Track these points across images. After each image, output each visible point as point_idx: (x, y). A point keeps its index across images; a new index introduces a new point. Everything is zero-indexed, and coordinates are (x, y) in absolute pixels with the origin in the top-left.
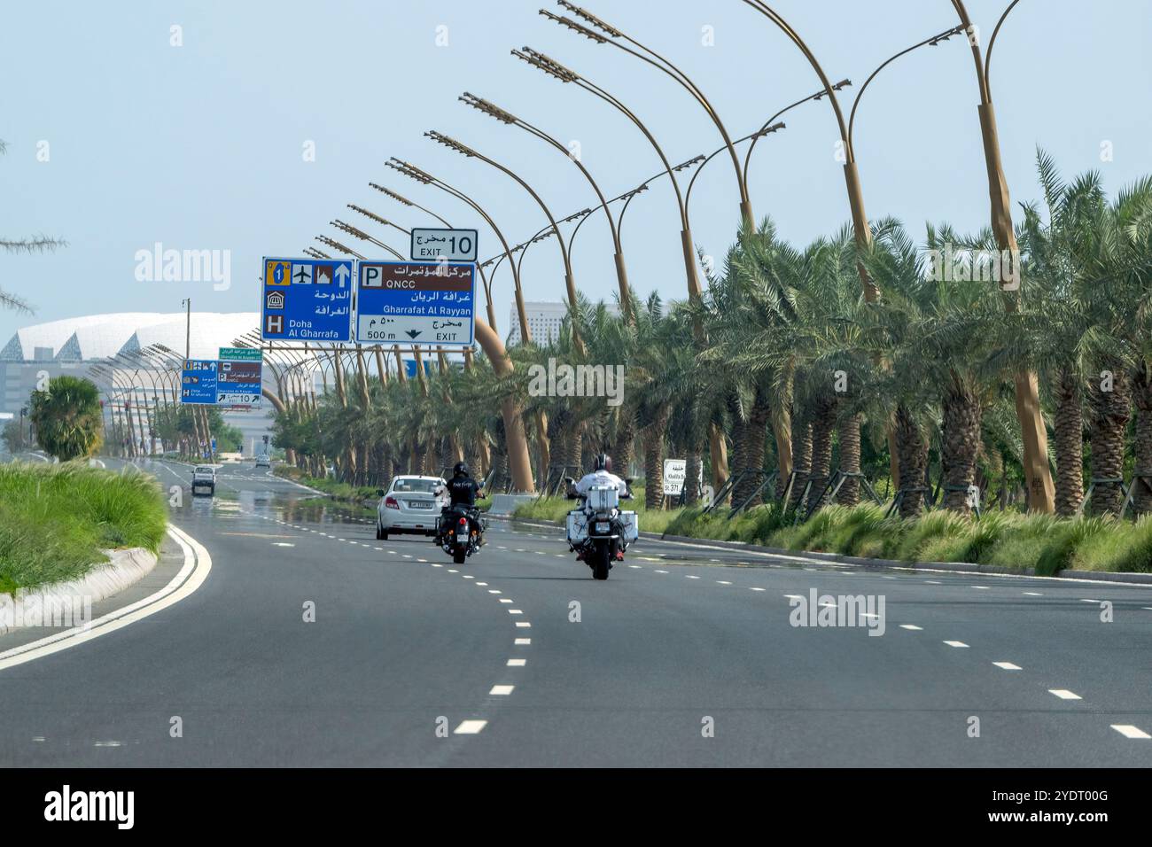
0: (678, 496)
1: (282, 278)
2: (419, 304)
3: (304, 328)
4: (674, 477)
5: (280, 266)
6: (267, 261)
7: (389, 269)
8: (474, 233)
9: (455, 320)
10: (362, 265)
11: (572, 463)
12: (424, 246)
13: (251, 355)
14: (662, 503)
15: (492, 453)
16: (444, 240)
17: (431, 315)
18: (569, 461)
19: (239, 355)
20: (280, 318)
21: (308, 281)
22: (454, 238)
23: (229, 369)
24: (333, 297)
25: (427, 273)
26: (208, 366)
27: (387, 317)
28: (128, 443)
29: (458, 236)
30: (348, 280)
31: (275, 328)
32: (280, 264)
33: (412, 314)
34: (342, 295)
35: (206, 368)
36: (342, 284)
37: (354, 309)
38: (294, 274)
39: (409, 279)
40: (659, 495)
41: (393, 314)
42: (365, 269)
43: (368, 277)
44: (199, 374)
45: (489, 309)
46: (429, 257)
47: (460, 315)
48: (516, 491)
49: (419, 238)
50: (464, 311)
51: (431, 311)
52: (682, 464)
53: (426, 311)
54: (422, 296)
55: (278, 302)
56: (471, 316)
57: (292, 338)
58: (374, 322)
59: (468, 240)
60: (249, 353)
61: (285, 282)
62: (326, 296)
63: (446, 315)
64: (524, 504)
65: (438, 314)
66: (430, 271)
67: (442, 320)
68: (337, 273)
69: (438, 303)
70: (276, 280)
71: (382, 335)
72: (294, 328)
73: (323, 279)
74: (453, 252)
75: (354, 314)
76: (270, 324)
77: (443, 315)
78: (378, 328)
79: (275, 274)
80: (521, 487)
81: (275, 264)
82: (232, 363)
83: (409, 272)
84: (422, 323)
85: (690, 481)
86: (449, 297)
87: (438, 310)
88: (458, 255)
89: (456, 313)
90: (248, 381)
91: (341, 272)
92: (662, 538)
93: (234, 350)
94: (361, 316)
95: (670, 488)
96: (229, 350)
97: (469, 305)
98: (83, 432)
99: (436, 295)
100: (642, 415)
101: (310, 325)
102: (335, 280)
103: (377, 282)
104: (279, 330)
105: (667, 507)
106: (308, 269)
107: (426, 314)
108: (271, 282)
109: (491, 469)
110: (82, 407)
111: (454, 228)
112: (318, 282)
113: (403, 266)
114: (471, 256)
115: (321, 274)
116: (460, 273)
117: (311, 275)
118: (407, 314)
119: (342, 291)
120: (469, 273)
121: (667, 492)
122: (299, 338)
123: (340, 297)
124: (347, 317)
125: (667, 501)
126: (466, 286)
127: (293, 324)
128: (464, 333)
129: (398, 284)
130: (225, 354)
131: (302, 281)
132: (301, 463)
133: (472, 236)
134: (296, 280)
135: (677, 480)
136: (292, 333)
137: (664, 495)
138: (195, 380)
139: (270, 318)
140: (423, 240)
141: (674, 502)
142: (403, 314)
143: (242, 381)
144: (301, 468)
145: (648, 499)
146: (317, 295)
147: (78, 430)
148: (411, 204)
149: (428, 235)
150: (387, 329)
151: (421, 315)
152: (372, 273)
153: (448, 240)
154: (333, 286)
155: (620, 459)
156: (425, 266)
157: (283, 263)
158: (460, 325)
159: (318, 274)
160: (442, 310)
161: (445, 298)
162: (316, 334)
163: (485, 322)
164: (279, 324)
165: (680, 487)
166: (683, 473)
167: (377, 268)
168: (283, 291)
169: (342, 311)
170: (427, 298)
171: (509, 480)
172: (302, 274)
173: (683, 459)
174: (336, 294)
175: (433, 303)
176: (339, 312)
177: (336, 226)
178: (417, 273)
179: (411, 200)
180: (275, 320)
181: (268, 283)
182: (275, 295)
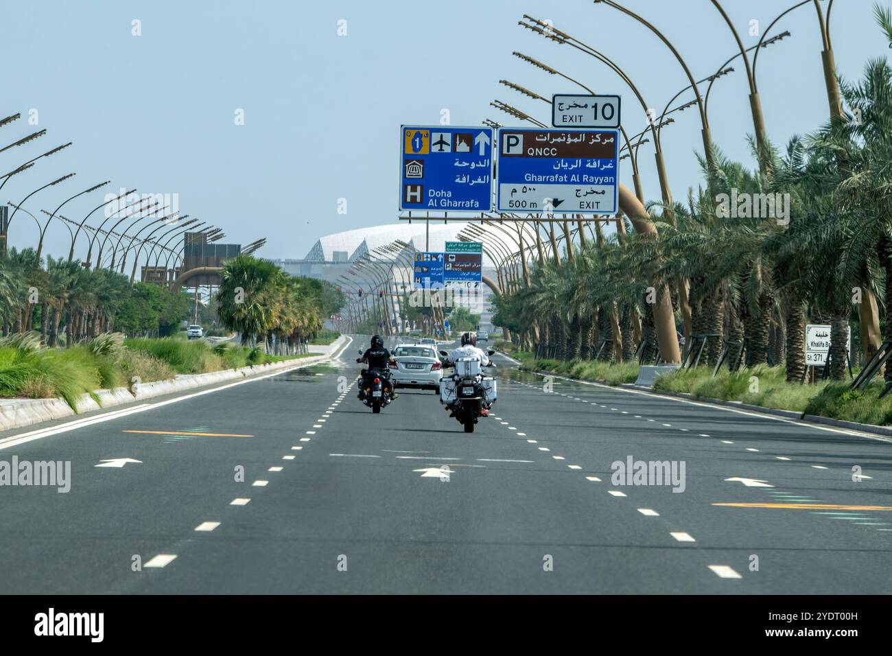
0: (822, 367)
1: (421, 146)
2: (561, 172)
3: (444, 198)
4: (818, 345)
5: (418, 135)
6: (405, 129)
7: (530, 137)
8: (617, 99)
9: (599, 188)
10: (502, 132)
11: (713, 332)
12: (565, 112)
13: (472, 248)
14: (804, 374)
15: (643, 324)
16: (586, 106)
17: (574, 183)
18: (710, 330)
19: (461, 248)
20: (419, 188)
21: (447, 149)
22: (596, 105)
23: (454, 260)
24: (473, 165)
25: (570, 140)
26: (436, 258)
27: (528, 186)
28: (384, 324)
29: (601, 102)
30: (488, 148)
31: (414, 198)
32: (419, 132)
33: (554, 183)
34: (483, 164)
35: (434, 259)
36: (482, 152)
37: (494, 178)
38: (433, 143)
39: (551, 146)
40: (802, 365)
41: (534, 182)
42: (505, 136)
43: (509, 145)
44: (429, 265)
45: (635, 178)
46: (571, 124)
47: (604, 183)
48: (663, 362)
49: (561, 104)
50: (607, 179)
51: (573, 178)
52: (827, 329)
53: (569, 179)
54: (564, 164)
55: (417, 171)
56: (614, 184)
57: (431, 207)
58: (514, 191)
59: (612, 106)
60: (470, 246)
61: (424, 151)
62: (465, 164)
63: (589, 183)
64: (666, 375)
65: (581, 183)
66: (572, 138)
67: (585, 188)
68: (477, 140)
69: (582, 171)
70: (415, 149)
71: (524, 204)
72: (434, 198)
73: (463, 147)
74: (596, 118)
75: (494, 183)
76: (410, 194)
77: (586, 183)
78: (519, 196)
79: (414, 143)
80: (667, 358)
81: (413, 133)
82: (456, 255)
83: (551, 140)
84: (565, 191)
85: (836, 349)
86: (592, 164)
87: (581, 178)
88: (601, 121)
89: (599, 181)
90: (470, 269)
91: (481, 139)
92: (802, 418)
93: (458, 243)
94: (501, 185)
95: (813, 358)
96: (454, 243)
97: (613, 173)
98: (260, 308)
99: (579, 163)
100: (781, 276)
101: (450, 194)
102: (474, 148)
103: (518, 150)
104: (418, 200)
105: (810, 381)
106: (448, 137)
107: (569, 182)
108: (410, 151)
109: (643, 340)
110: (259, 284)
111: (597, 93)
112: (457, 151)
113: (545, 133)
114: (613, 122)
115: (460, 142)
116: (603, 140)
117: (450, 143)
118: (549, 182)
119: (482, 159)
120: (612, 140)
121: (808, 362)
122: (439, 207)
123: (481, 165)
124: (487, 186)
125: (810, 373)
126: (609, 153)
127: (432, 193)
128: (607, 202)
129: (539, 152)
130: (451, 248)
131: (441, 149)
132: (514, 339)
133: (614, 102)
134: (435, 149)
135: (821, 348)
136: (431, 203)
137: (806, 366)
138: (425, 269)
139: (409, 188)
140: (565, 107)
141: (819, 373)
142: (545, 182)
143: (465, 270)
144: (514, 344)
145: (789, 371)
146: (457, 164)
147: (255, 307)
148: (555, 73)
149: (570, 101)
150: (529, 197)
151: (564, 183)
152: (513, 141)
153: (590, 107)
154: (473, 155)
155: (760, 326)
156: (567, 133)
157: (421, 132)
158: (603, 192)
159: (458, 142)
160: (585, 178)
161: (588, 165)
162: (456, 204)
163: (630, 191)
164: (418, 194)
165: (825, 356)
166: (828, 339)
167: (517, 136)
168: (422, 160)
169: (482, 180)
170: (570, 166)
171: (657, 351)
172: (441, 142)
173: (828, 324)
174: (477, 163)
175: (575, 171)
176: (479, 181)
177: (496, 106)
178: (559, 140)
179: (555, 69)
180: (414, 190)
181: (406, 152)
182: (414, 164)
